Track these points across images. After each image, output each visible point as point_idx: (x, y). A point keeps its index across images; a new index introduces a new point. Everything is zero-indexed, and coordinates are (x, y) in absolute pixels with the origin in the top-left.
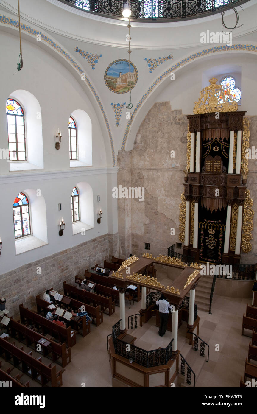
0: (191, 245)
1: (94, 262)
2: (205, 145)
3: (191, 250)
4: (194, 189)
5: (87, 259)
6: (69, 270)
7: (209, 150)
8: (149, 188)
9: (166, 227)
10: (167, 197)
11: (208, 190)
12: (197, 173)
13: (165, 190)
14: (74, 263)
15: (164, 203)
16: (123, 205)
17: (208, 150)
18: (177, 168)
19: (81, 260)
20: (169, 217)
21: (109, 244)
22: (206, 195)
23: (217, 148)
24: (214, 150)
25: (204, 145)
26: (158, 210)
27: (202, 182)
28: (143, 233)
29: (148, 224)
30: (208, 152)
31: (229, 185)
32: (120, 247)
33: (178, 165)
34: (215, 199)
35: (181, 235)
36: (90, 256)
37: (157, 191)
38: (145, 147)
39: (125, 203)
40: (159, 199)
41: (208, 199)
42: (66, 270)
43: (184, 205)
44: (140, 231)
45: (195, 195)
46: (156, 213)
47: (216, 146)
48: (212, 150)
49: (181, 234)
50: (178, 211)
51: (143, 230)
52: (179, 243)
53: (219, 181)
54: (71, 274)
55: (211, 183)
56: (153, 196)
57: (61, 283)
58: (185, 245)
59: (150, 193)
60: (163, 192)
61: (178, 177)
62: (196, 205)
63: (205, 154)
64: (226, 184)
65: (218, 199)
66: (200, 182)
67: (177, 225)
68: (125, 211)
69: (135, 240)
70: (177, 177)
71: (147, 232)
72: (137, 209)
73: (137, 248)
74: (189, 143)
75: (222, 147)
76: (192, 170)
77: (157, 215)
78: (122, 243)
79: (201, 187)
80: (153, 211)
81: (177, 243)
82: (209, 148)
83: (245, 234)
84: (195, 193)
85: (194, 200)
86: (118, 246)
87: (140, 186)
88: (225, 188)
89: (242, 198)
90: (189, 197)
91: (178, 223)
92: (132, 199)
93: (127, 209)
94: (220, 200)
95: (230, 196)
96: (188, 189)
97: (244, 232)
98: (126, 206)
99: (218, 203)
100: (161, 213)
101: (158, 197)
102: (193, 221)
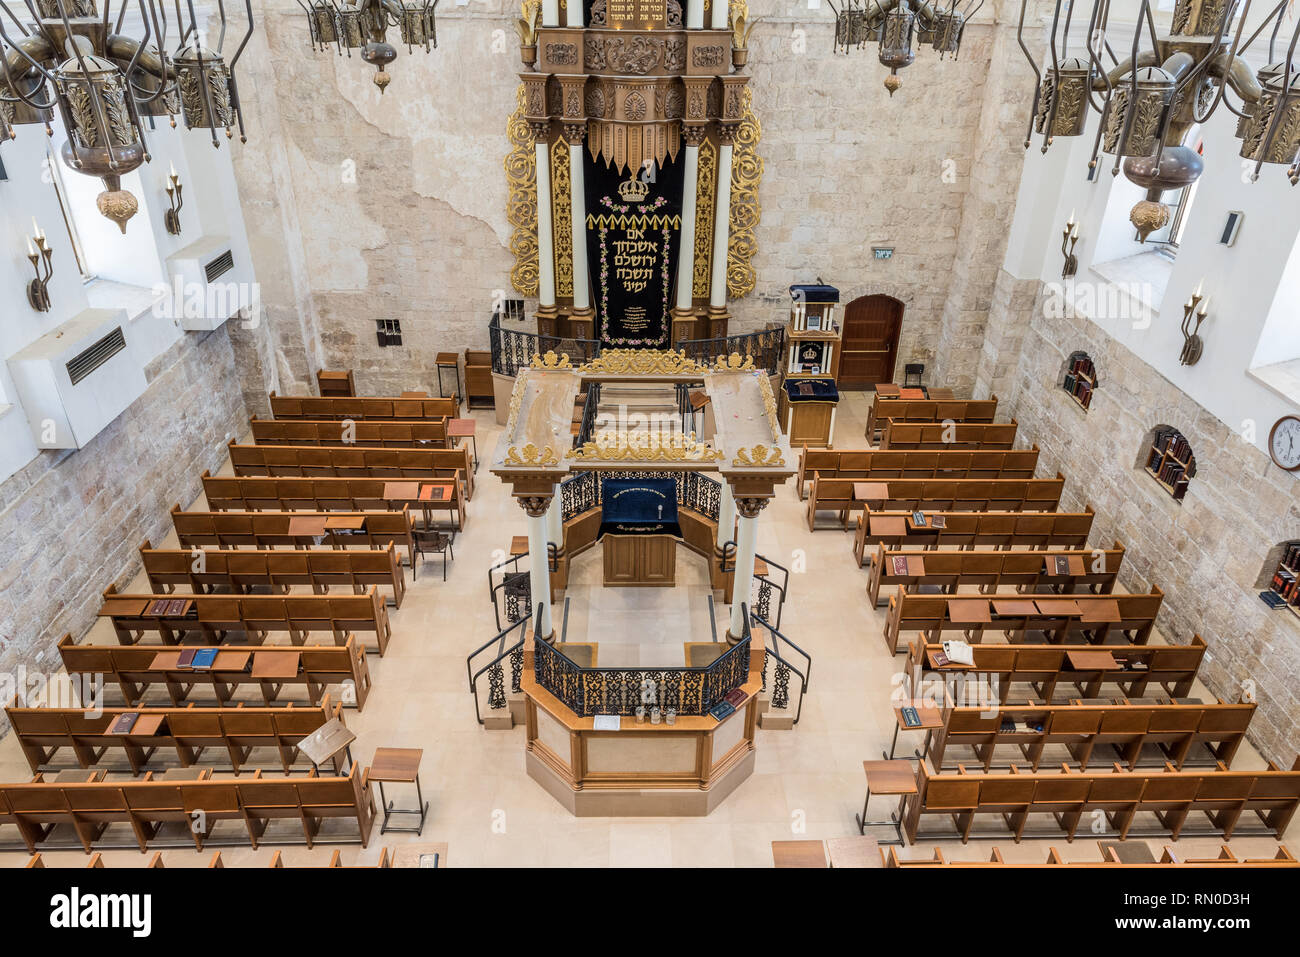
0: (563, 301)
1: (202, 438)
3: (568, 316)
4: (566, 90)
5: (179, 429)
6: (124, 493)
8: (366, 96)
9: (458, 251)
10: (451, 132)
11: (621, 94)
12: (574, 31)
13: (436, 105)
14: (135, 461)
15: (437, 156)
16: (267, 179)
18: (478, 8)
19: (160, 441)
20: (466, 211)
21: (235, 351)
22: (613, 113)
26: (417, 189)
27: (593, 65)
28: (362, 286)
29: (382, 248)
31: (694, 73)
32: (281, 353)
34: (646, 128)
35: (520, 270)
36: (184, 417)
37: (404, 110)
39: (269, 169)
40: (414, 142)
41: (617, 127)
42: (116, 496)
43: (522, 159)
44: (350, 277)
45: (572, 115)
46: (410, 201)
49: (519, 267)
50: (499, 188)
51: (362, 269)
52: (513, 302)
53: (660, 59)
54: (138, 510)
55: (630, 66)
56: (390, 132)
57: (110, 555)
58: (541, 303)
59: (376, 122)
60: (431, 113)
62: (576, 152)
64: (683, 69)
65: (652, 127)
66: (587, 68)
67: (498, 235)
68: (276, 205)
69: (333, 316)
71: (378, 278)
72: (324, 191)
73: (346, 346)
76: (550, 18)
77: (414, 209)
78: (285, 339)
79: (592, 83)
80: (397, 195)
81: (506, 302)
83: (736, 238)
84: (573, 110)
85: (561, 137)
86: (270, 352)
87: (322, 91)
88: (678, 84)
89: (734, 116)
90: (545, 127)
91: (504, 232)
92: (295, 150)
93: (284, 194)
94: (661, 130)
95: (697, 113)
96: (541, 96)
97: (732, 232)
98: (278, 186)
99: (653, 140)
100: (432, 198)
101: (409, 134)
102: (560, 213)
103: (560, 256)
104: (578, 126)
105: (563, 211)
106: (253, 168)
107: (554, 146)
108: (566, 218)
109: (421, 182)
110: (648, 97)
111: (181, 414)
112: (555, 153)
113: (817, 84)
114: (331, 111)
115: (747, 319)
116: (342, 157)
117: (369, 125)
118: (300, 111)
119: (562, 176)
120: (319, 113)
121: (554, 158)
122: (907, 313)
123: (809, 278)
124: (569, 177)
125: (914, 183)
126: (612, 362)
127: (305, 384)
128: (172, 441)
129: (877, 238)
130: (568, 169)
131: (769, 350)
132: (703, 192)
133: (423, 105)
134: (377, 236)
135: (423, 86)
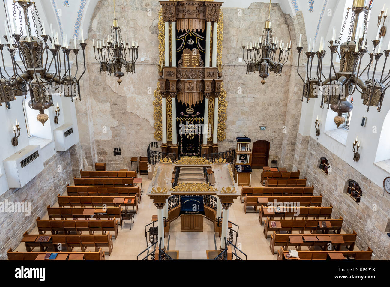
0: (169, 142)
1: (59, 184)
2: (180, 37)
3: (171, 147)
4: (171, 83)
5: (52, 181)
6: (33, 201)
7: (184, 43)
8: (115, 85)
9: (139, 128)
10: (138, 95)
11: (187, 85)
12: (174, 68)
13: (134, 87)
14: (38, 191)
15: (134, 101)
16: (84, 108)
17: (182, 44)
18: (147, 62)
19: (46, 185)
20: (142, 116)
21: (71, 157)
22: (184, 89)
23: (192, 41)
24: (189, 44)
25: (178, 37)
26: (128, 110)
27: (179, 77)
28: (110, 138)
29: (117, 127)
30: (183, 45)
31: (207, 79)
32: (85, 158)
33: (149, 59)
34: (194, 93)
36: (54, 177)
37: (125, 89)
38: (105, 36)
39: (86, 106)
40: (127, 97)
41: (185, 93)
43: (158, 102)
44: (107, 136)
45: (173, 90)
46: (126, 114)
47: (191, 39)
48: (187, 43)
49: (156, 132)
50: (151, 110)
51: (111, 133)
52: (154, 142)
53: (198, 75)
54: (37, 207)
55: (189, 77)
56: (121, 95)
57: (27, 222)
58: (163, 143)
59: (117, 92)
60: (133, 89)
61: (149, 72)
62: (174, 100)
63: (180, 48)
64: (204, 78)
65: (195, 93)
66: (177, 77)
67: (151, 123)
68: (87, 115)
69: (101, 147)
70: (147, 72)
71: (115, 136)
72: (101, 111)
73: (104, 155)
74: (161, 33)
75: (197, 40)
76: (167, 64)
77: (126, 116)
78: (86, 153)
79: (178, 82)
80: (122, 112)
81: (152, 143)
82: (184, 42)
83: (220, 124)
84: (173, 88)
85: (169, 96)
86: (81, 157)
87: (102, 84)
88: (203, 82)
89: (219, 90)
90: (165, 93)
91: (152, 122)
92: (93, 100)
93: (89, 112)
94: (198, 94)
95: (208, 89)
96: (164, 85)
97: (219, 122)
98: (87, 109)
99: (196, 97)
100: (132, 113)
101: (126, 95)
102: (169, 117)
103: (169, 129)
104: (174, 93)
105: (170, 116)
106: (81, 105)
107: (168, 98)
108: (170, 118)
109: (129, 109)
110: (194, 85)
111: (53, 176)
112: (168, 100)
113: (242, 81)
114: (104, 89)
115: (224, 147)
116: (106, 101)
117: (115, 92)
118: (96, 89)
119: (170, 107)
120: (101, 90)
121: (167, 102)
122: (271, 145)
123: (241, 135)
124: (171, 107)
125: (271, 108)
126: (184, 160)
127: (91, 167)
128: (50, 185)
129: (261, 124)
130: (171, 105)
131: (230, 157)
132: (210, 111)
133: (131, 87)
134: (115, 123)
135: (131, 82)
